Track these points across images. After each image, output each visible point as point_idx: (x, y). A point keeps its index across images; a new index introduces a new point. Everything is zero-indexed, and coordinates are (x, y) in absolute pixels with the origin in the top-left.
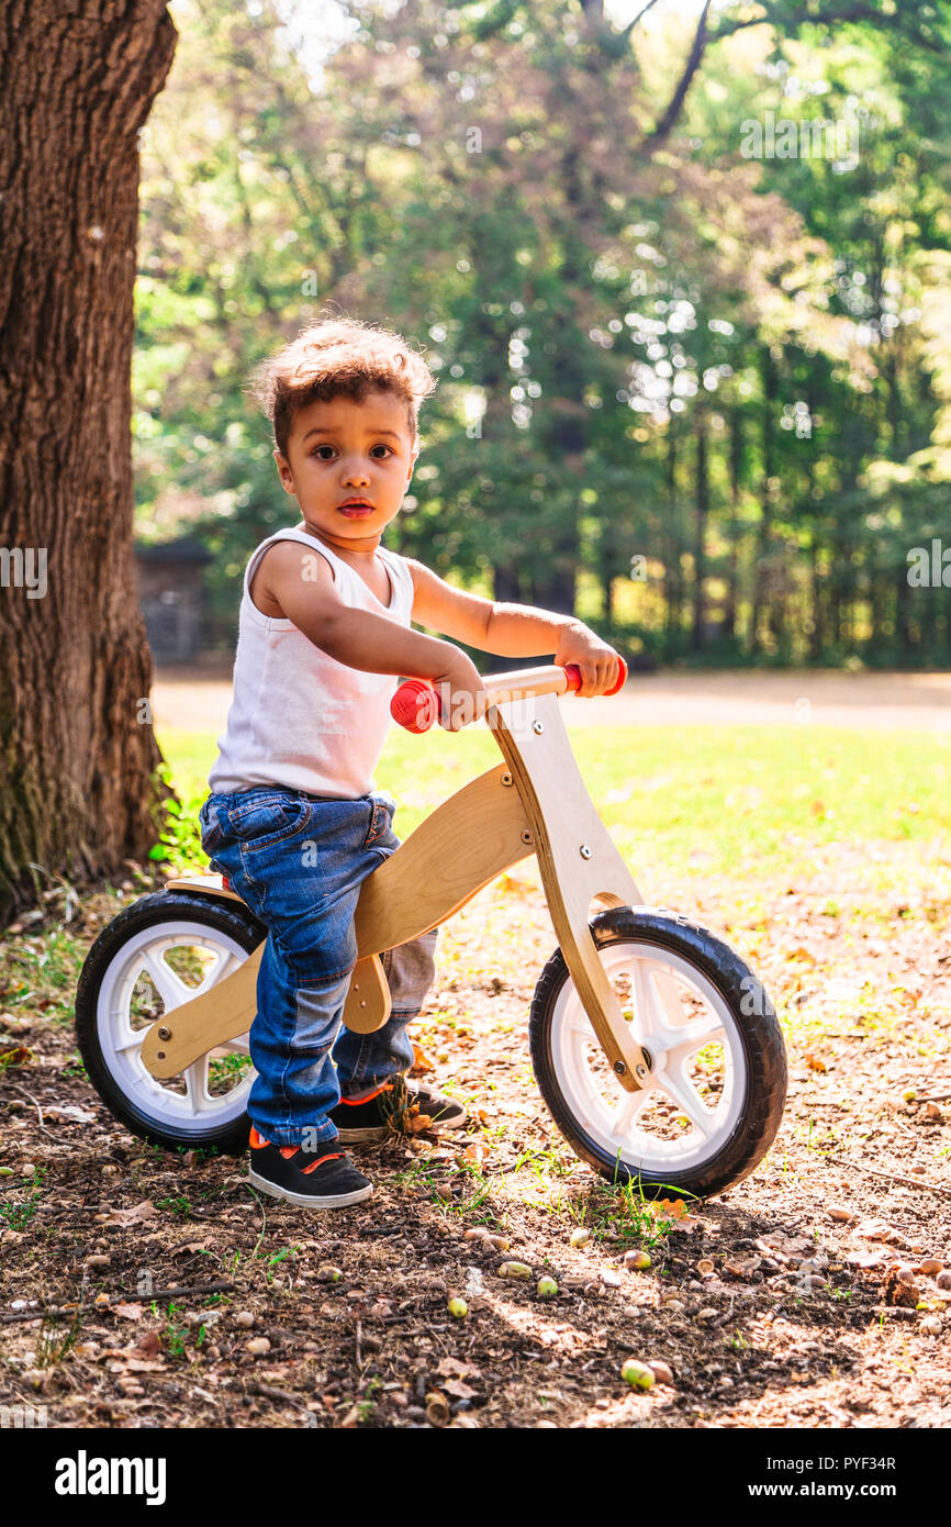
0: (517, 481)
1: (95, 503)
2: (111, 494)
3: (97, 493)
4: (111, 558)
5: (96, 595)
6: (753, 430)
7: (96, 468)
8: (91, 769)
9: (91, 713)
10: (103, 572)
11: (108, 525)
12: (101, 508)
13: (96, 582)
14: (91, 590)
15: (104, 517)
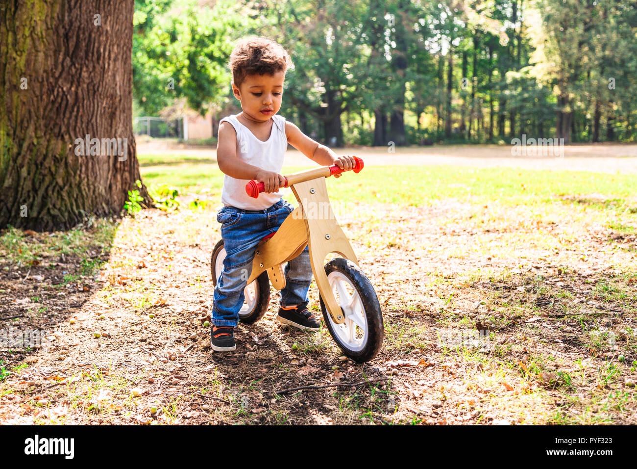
0: (382, 79)
1: (111, 102)
2: (118, 99)
3: (111, 99)
4: (118, 118)
5: (111, 130)
6: (470, 60)
7: (111, 91)
8: (108, 182)
9: (109, 165)
10: (114, 123)
11: (116, 109)
12: (113, 103)
13: (111, 126)
14: (109, 128)
15: (114, 106)
